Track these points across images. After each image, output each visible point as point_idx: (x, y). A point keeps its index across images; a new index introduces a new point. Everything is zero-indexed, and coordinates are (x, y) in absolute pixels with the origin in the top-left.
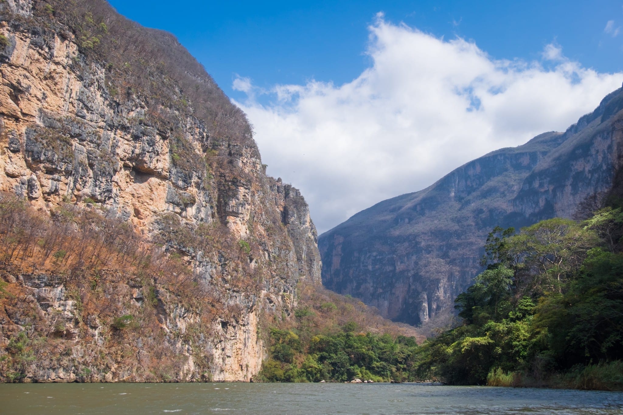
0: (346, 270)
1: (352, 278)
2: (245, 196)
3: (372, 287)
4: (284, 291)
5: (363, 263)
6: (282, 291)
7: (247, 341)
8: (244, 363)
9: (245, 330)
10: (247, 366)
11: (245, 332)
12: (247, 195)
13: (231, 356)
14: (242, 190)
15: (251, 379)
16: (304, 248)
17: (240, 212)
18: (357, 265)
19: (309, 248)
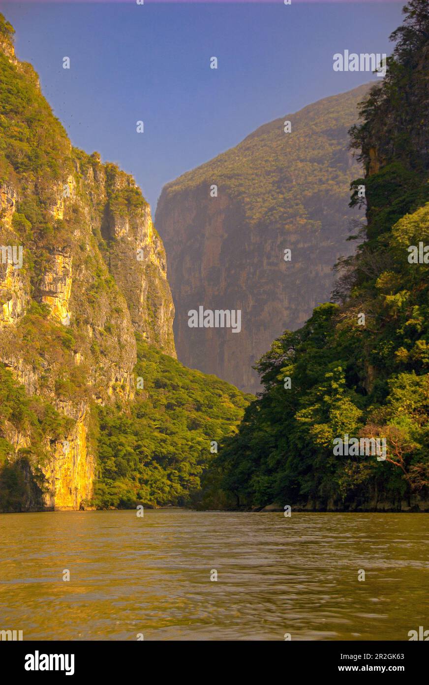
0: (233, 272)
1: (244, 288)
2: (64, 267)
3: (287, 309)
4: (117, 380)
5: (268, 258)
6: (114, 380)
7: (76, 459)
8: (73, 486)
9: (74, 446)
10: (76, 489)
11: (74, 448)
12: (66, 265)
13: (60, 478)
14: (59, 259)
15: (81, 504)
16: (144, 284)
17: (59, 290)
18: (256, 260)
19: (151, 283)
